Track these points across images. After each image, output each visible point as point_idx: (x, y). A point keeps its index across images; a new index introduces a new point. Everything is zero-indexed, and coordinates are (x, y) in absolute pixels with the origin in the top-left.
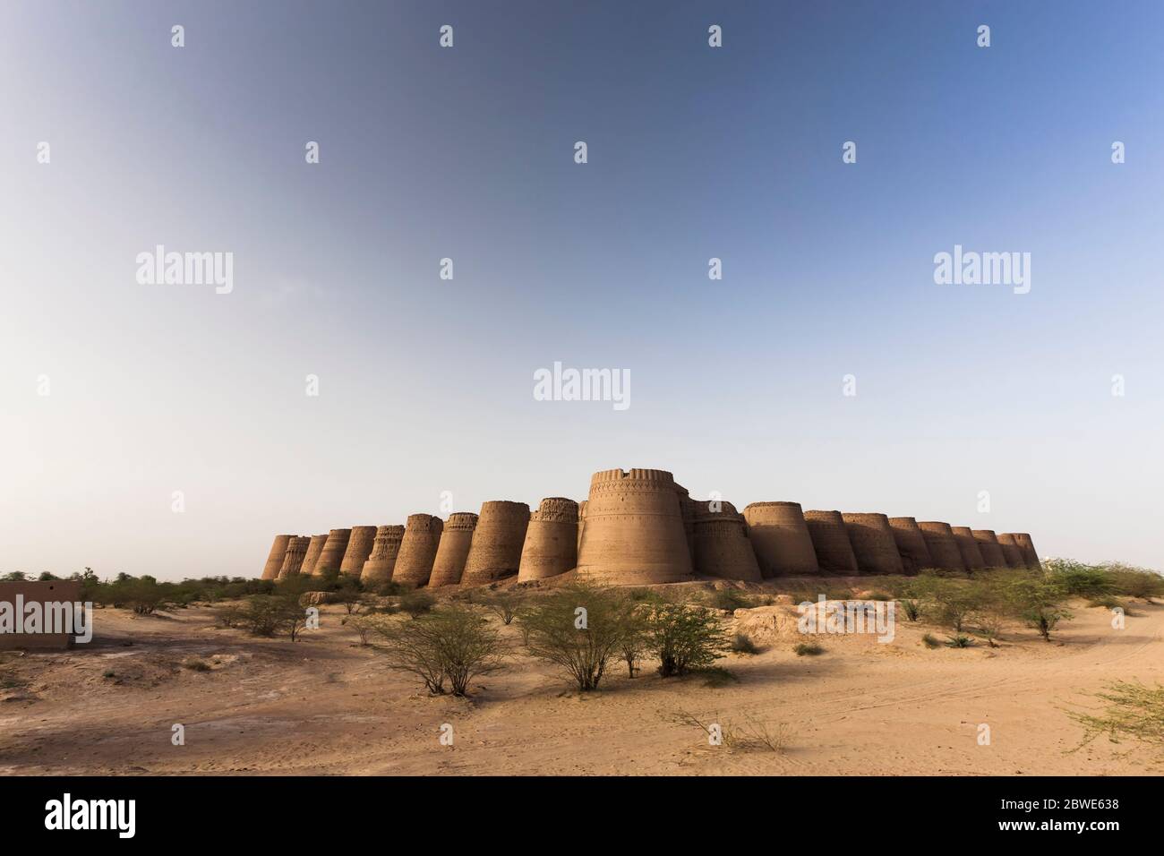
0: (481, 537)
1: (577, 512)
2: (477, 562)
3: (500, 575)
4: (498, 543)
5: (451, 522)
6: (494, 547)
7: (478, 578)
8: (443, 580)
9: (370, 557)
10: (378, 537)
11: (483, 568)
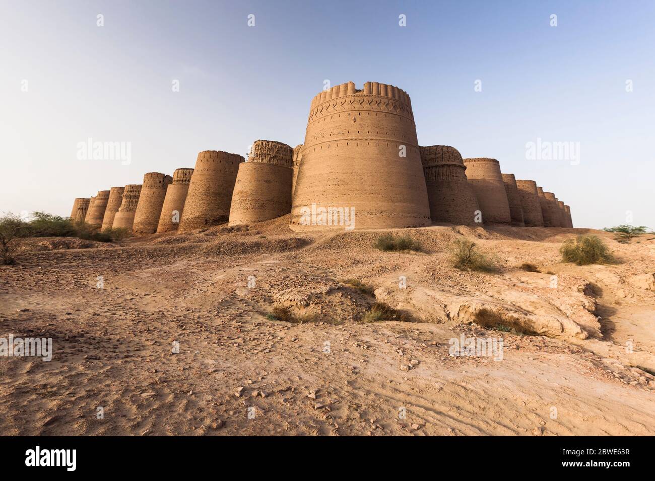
0: (196, 186)
1: (292, 156)
2: (193, 208)
3: (214, 221)
4: (212, 190)
5: (176, 176)
6: (207, 194)
7: (193, 224)
8: (168, 226)
9: (120, 209)
10: (125, 193)
11: (197, 215)
